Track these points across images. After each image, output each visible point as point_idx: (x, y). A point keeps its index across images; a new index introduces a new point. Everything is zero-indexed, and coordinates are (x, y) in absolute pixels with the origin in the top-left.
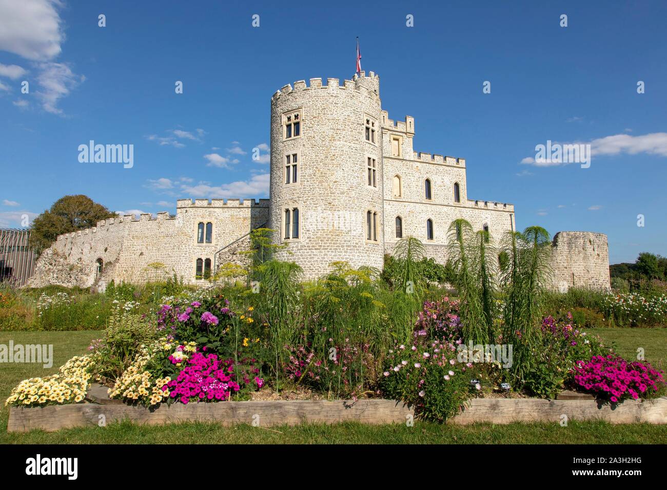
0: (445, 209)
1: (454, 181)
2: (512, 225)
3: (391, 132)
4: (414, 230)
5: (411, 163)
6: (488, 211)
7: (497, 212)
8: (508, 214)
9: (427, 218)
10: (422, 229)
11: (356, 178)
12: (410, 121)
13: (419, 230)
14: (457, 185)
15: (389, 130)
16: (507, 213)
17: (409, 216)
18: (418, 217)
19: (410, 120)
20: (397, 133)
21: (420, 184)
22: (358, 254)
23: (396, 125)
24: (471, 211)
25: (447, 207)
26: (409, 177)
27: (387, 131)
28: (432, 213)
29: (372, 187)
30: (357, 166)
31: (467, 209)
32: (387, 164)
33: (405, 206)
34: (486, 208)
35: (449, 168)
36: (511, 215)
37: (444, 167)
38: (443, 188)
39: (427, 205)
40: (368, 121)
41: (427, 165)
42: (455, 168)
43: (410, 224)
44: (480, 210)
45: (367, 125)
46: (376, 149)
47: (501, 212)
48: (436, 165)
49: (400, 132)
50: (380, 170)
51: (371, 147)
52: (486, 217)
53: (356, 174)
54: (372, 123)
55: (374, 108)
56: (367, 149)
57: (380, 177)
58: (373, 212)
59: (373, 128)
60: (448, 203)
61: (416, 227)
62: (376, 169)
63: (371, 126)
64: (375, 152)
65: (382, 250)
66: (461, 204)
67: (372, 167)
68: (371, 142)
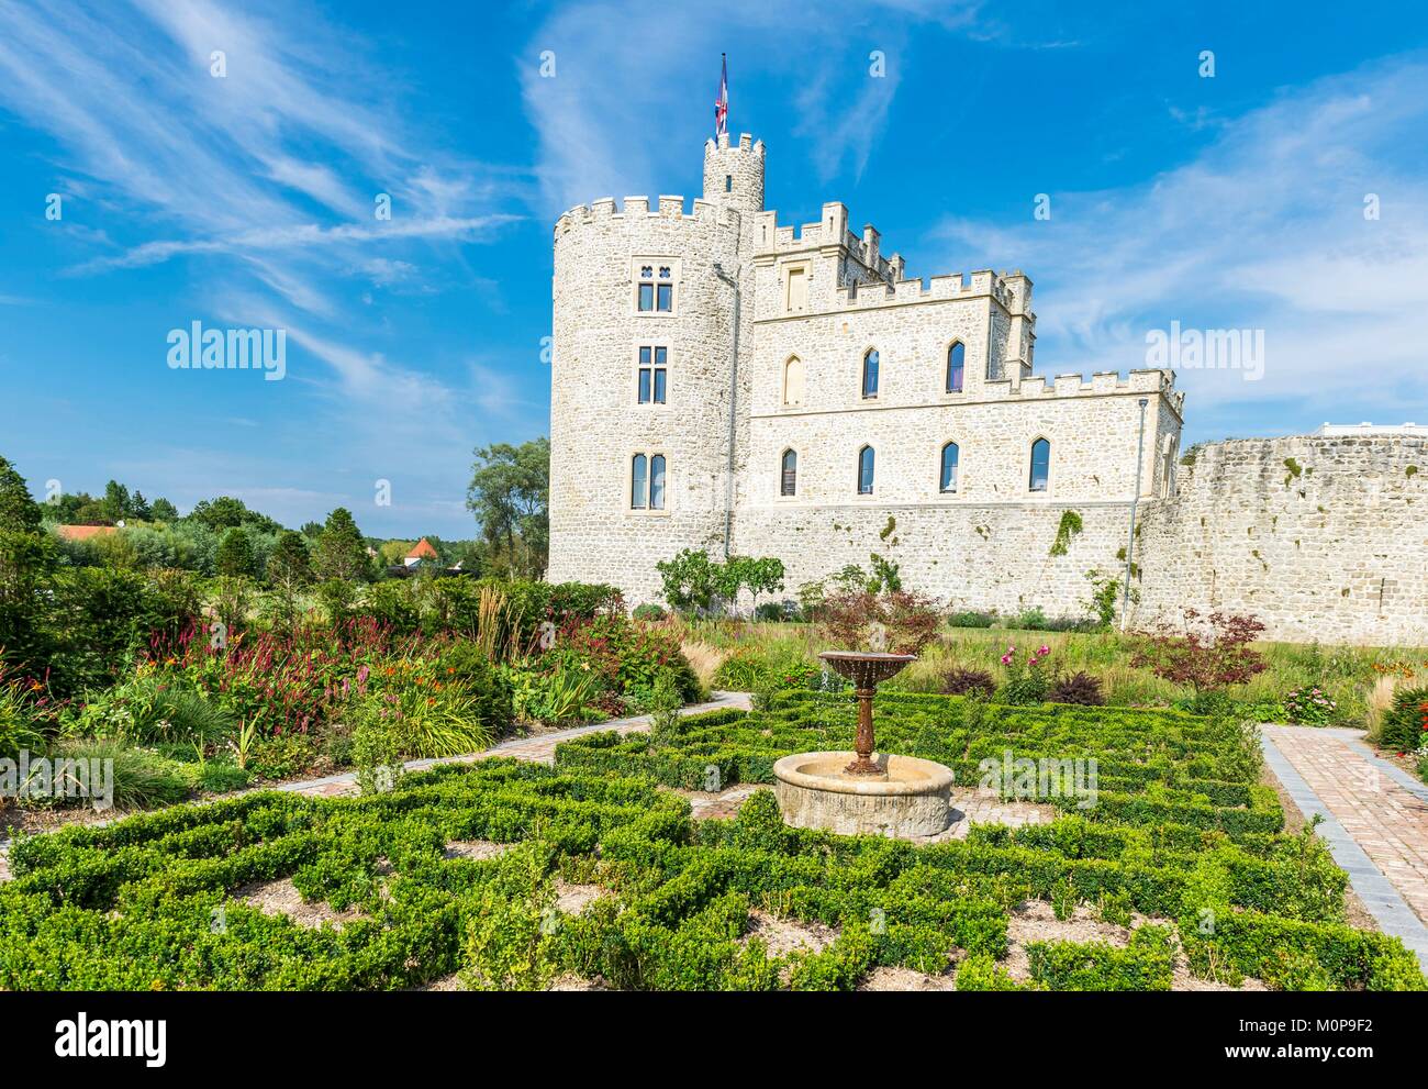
0: (914, 415)
1: (948, 340)
2: (1142, 431)
3: (784, 259)
4: (824, 477)
5: (831, 319)
6: (1053, 403)
7: (1093, 401)
8: (1133, 402)
9: (860, 444)
10: (845, 472)
11: (609, 395)
12: (831, 214)
13: (838, 475)
14: (956, 349)
15: (776, 256)
16: (1129, 399)
17: (815, 446)
18: (837, 446)
19: (832, 211)
20: (799, 256)
21: (848, 366)
22: (609, 537)
23: (797, 235)
24: (993, 412)
25: (921, 410)
26: (824, 355)
27: (772, 258)
28: (876, 430)
29: (650, 406)
30: (611, 370)
31: (981, 407)
32: (772, 335)
33: (806, 424)
34: (1048, 396)
35: (938, 306)
36: (1143, 403)
37: (921, 307)
38: (915, 361)
39: (863, 413)
40: (647, 270)
41: (874, 313)
42: (955, 305)
43: (816, 463)
44: (1024, 405)
45: (646, 280)
46: (672, 321)
47: (1107, 399)
48: (899, 309)
49: (803, 252)
50: (692, 363)
51: (653, 324)
52: (1046, 422)
53: (609, 388)
54: (662, 269)
55: (667, 234)
56: (638, 329)
57: (688, 378)
58: (649, 456)
59: (665, 280)
60: (924, 401)
61: (831, 468)
62: (669, 366)
63: (656, 278)
64: (666, 330)
65: (683, 525)
66: (966, 396)
67: (653, 365)
68: (654, 313)
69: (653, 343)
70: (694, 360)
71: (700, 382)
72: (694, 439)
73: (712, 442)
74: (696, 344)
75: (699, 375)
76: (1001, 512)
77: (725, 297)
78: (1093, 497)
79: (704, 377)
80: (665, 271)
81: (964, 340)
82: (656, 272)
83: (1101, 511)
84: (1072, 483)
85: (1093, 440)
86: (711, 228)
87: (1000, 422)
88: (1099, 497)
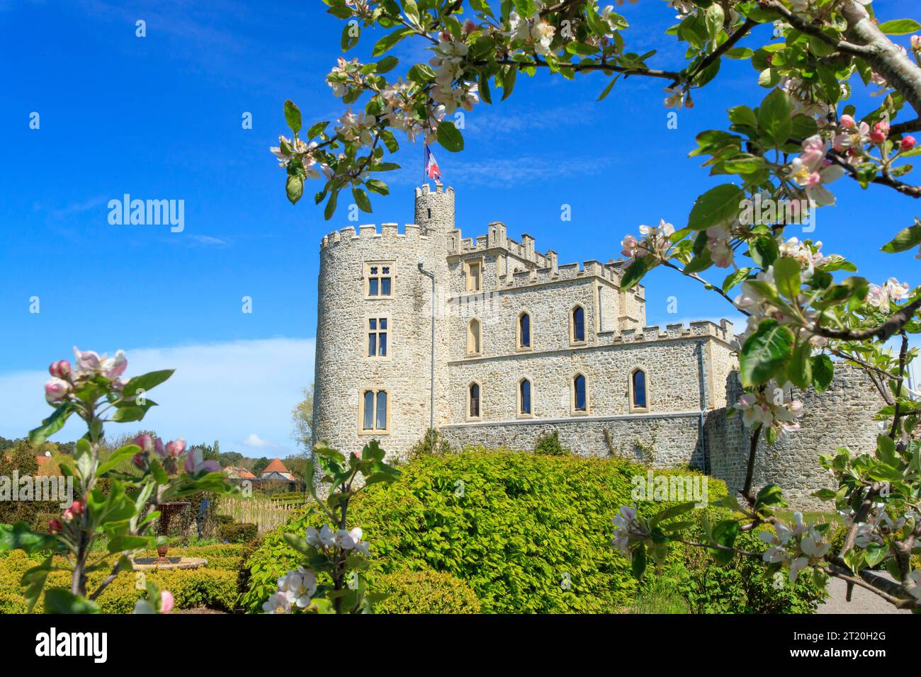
0: (554, 359)
1: (572, 305)
2: (703, 363)
3: (466, 258)
4: (498, 402)
5: (497, 295)
8: (695, 343)
9: (521, 378)
10: (512, 398)
11: (349, 352)
12: (494, 229)
13: (507, 400)
14: (578, 312)
15: (460, 256)
16: (692, 341)
17: (490, 381)
18: (506, 380)
19: (496, 227)
20: (475, 256)
21: (511, 326)
23: (475, 243)
24: (605, 353)
25: (558, 354)
26: (493, 319)
28: (531, 368)
29: (377, 357)
30: (350, 335)
31: (597, 350)
32: (460, 307)
33: (485, 366)
34: (640, 340)
35: (565, 285)
36: (701, 343)
37: (555, 285)
38: (552, 321)
39: (522, 357)
40: (374, 270)
41: (525, 290)
42: (575, 283)
43: (492, 393)
44: (625, 347)
45: (374, 276)
46: (390, 302)
47: (677, 342)
48: (541, 287)
49: (478, 253)
50: (404, 328)
51: (378, 303)
52: (640, 359)
53: (349, 347)
54: (384, 268)
55: (387, 247)
56: (368, 308)
57: (401, 338)
58: (375, 391)
59: (386, 275)
60: (560, 347)
61: (502, 396)
62: (389, 331)
63: (380, 275)
64: (387, 307)
65: (399, 440)
66: (587, 343)
67: (378, 331)
68: (379, 296)
69: (378, 316)
70: (406, 326)
71: (410, 340)
72: (406, 379)
73: (420, 381)
74: (406, 315)
75: (409, 336)
76: (615, 423)
78: (675, 410)
79: (412, 337)
80: (386, 270)
81: (583, 305)
82: (380, 271)
83: (681, 421)
84: (661, 401)
85: (672, 370)
86: (416, 240)
87: (610, 360)
88: (679, 410)
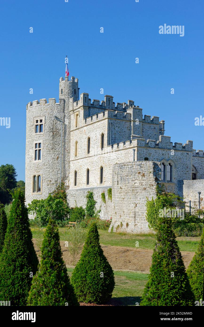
0: (96, 158)
1: (101, 133)
3: (75, 111)
4: (81, 179)
5: (82, 129)
6: (119, 152)
9: (87, 168)
10: (84, 178)
11: (29, 158)
12: (82, 97)
14: (103, 136)
16: (132, 149)
17: (80, 169)
18: (83, 169)
21: (85, 143)
23: (77, 104)
24: (109, 155)
25: (97, 156)
27: (72, 112)
28: (90, 163)
29: (37, 161)
32: (73, 135)
34: (118, 149)
37: (97, 123)
38: (96, 141)
39: (87, 158)
40: (37, 121)
41: (89, 126)
42: (102, 122)
43: (80, 175)
44: (114, 153)
45: (37, 124)
46: (42, 135)
47: (128, 150)
48: (93, 124)
49: (78, 109)
51: (38, 136)
53: (29, 156)
55: (42, 110)
56: (35, 138)
57: (46, 151)
58: (37, 176)
59: (41, 123)
62: (41, 148)
63: (39, 123)
64: (41, 138)
66: (104, 151)
67: (38, 149)
68: (38, 133)
69: (38, 142)
70: (49, 146)
71: (50, 152)
72: (49, 170)
73: (55, 170)
74: (49, 141)
75: (50, 150)
77: (59, 125)
79: (52, 150)
80: (41, 121)
81: (104, 132)
82: (39, 121)
86: (54, 106)
